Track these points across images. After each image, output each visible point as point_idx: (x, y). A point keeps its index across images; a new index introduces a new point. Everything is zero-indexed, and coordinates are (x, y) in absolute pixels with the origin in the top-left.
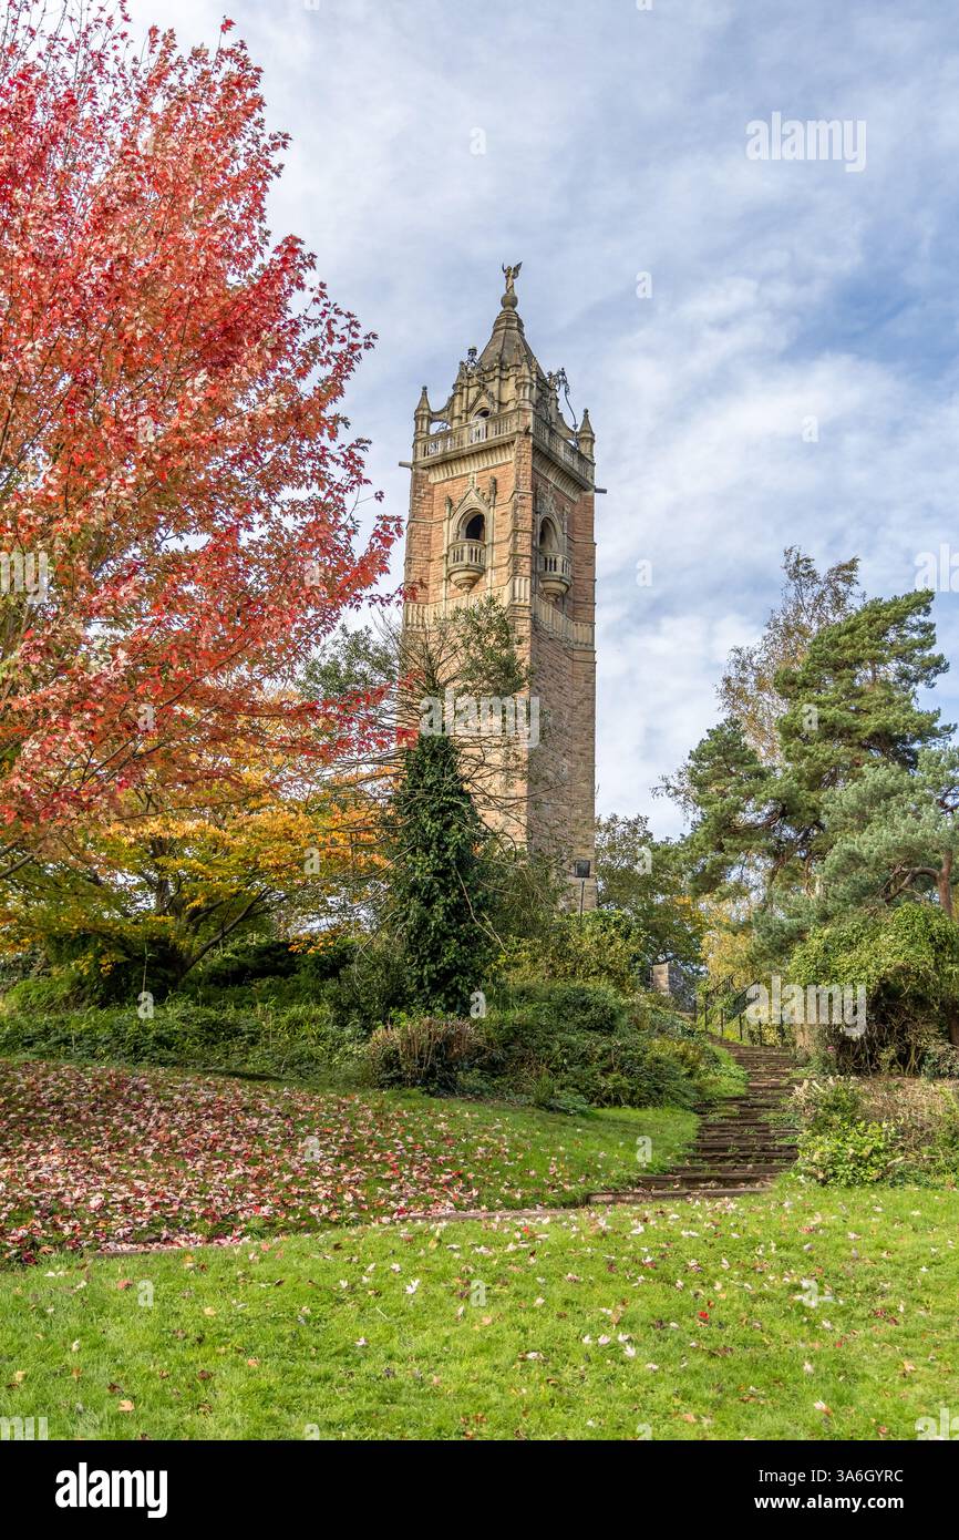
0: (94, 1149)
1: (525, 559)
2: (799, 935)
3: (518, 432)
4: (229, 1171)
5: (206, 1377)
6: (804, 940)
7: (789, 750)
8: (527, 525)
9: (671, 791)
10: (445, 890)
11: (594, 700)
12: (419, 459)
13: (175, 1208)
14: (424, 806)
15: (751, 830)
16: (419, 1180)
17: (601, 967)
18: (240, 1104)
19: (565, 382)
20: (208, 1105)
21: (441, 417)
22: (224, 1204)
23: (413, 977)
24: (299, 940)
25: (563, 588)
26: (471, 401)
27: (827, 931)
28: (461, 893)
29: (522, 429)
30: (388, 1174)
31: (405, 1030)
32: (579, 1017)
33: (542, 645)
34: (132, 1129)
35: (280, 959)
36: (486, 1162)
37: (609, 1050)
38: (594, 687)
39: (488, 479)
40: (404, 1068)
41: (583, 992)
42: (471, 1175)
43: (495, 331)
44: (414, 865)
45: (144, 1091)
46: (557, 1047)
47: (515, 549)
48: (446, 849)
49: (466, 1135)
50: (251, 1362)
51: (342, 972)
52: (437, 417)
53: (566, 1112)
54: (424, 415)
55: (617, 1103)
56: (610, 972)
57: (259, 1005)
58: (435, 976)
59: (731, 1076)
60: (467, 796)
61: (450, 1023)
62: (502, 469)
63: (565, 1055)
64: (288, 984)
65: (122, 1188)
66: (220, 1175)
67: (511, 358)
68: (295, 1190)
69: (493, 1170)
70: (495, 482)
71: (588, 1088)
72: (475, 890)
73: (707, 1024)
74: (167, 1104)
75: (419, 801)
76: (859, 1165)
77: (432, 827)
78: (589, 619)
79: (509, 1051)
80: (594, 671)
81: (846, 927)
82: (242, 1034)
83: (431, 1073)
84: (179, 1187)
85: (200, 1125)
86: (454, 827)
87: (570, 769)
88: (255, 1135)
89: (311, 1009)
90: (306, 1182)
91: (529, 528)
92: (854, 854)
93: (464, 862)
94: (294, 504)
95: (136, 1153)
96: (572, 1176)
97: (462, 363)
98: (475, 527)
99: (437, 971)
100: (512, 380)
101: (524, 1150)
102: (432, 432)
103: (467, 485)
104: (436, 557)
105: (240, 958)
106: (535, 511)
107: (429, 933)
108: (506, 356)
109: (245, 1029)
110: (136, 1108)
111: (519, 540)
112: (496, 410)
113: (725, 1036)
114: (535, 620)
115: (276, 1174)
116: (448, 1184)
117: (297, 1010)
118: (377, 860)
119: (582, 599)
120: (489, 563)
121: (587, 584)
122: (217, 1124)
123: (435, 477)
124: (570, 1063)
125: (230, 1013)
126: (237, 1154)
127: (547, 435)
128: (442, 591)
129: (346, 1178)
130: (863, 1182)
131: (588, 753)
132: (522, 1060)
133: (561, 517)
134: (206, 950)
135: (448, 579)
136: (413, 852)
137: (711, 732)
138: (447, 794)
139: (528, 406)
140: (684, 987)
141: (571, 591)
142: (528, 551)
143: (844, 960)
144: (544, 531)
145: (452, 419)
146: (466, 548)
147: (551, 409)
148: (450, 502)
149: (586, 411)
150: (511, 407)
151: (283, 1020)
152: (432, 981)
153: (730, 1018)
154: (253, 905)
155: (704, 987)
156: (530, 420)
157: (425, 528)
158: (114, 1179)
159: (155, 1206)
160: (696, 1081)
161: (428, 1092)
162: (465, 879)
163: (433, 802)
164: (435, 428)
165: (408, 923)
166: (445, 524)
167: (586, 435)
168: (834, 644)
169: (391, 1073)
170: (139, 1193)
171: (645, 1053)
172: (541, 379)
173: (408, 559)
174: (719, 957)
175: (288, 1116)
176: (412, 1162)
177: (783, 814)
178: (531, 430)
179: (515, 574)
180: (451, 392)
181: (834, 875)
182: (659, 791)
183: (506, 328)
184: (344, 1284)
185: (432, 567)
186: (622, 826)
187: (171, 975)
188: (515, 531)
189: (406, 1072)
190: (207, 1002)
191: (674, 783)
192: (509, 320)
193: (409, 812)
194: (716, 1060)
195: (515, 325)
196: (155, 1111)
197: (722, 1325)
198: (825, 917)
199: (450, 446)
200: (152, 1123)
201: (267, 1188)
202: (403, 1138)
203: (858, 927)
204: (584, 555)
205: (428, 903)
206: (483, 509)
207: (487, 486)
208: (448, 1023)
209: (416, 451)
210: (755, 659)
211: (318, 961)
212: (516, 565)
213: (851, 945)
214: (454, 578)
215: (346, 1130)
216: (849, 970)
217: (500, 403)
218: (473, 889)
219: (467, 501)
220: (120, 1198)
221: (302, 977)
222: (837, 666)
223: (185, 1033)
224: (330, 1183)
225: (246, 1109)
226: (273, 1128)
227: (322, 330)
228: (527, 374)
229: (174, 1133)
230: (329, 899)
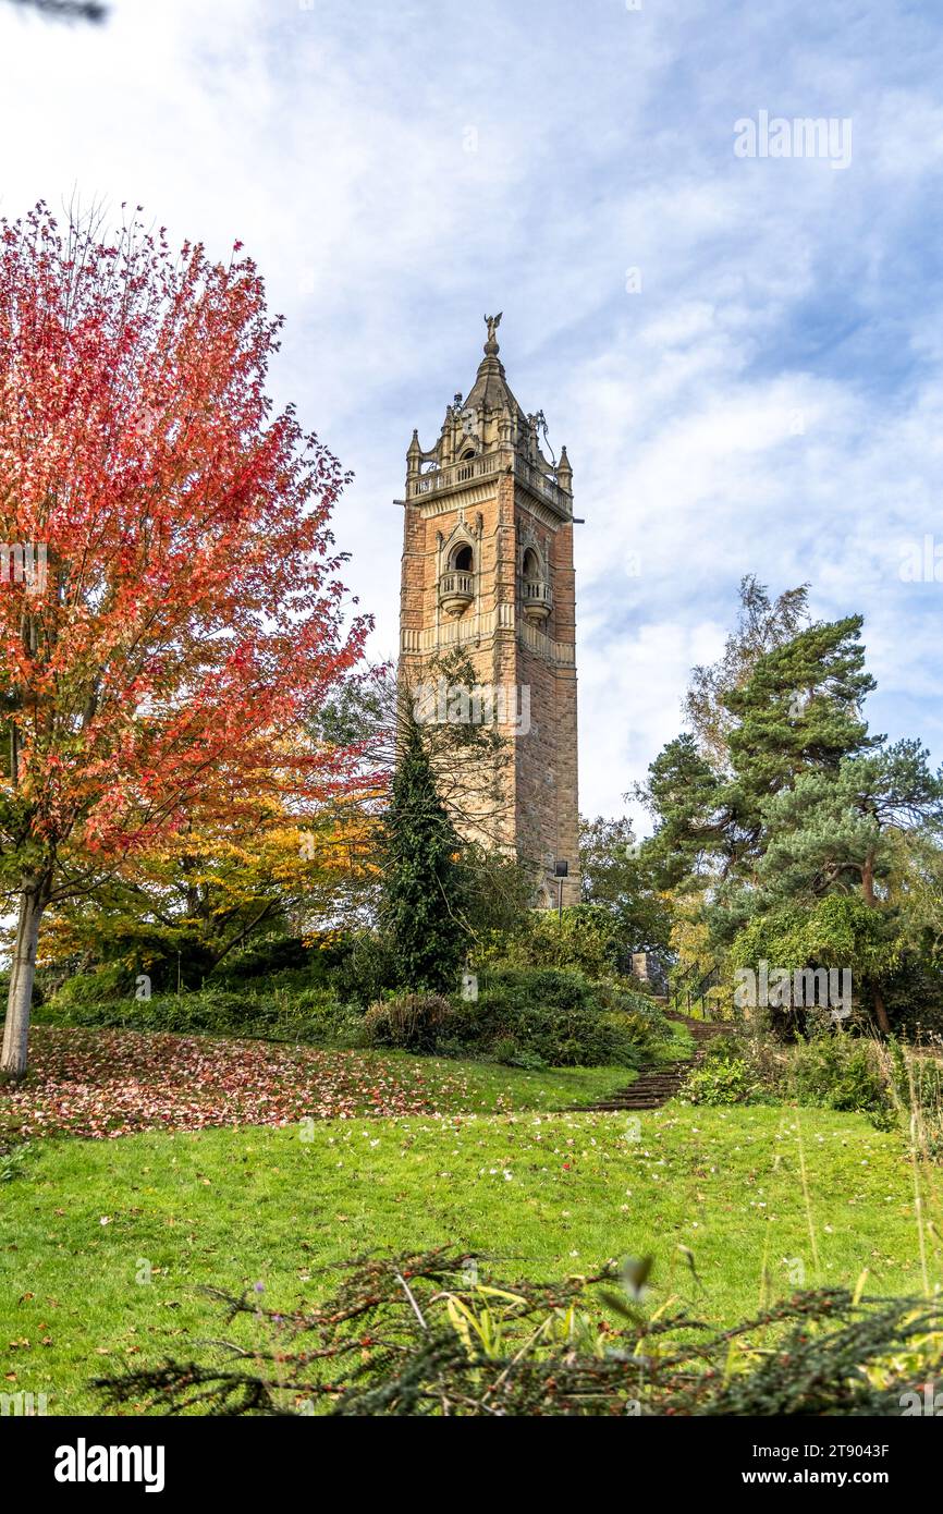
0: (159, 1085)
1: (510, 588)
2: (741, 922)
3: (501, 471)
4: (257, 1098)
5: (249, 1175)
6: (745, 928)
7: (736, 762)
8: (511, 556)
9: (641, 796)
10: (426, 891)
11: (576, 713)
12: (412, 496)
13: (221, 1120)
14: (408, 822)
15: (707, 832)
16: (396, 1106)
17: (577, 955)
18: (264, 1056)
19: (544, 423)
20: (240, 1057)
21: (432, 457)
22: (254, 1118)
23: (402, 963)
24: (311, 938)
25: (545, 612)
26: (458, 442)
27: (764, 920)
28: (440, 894)
29: (504, 468)
30: (373, 1102)
31: (393, 1004)
32: (551, 996)
33: (526, 665)
34: (186, 1073)
35: (295, 953)
36: (447, 1095)
37: (567, 1021)
38: (576, 702)
39: (475, 514)
40: (393, 1034)
41: (554, 975)
42: (435, 1104)
43: (479, 377)
44: (401, 871)
45: (192, 1048)
46: (522, 1019)
47: (500, 578)
48: (427, 858)
49: (435, 1077)
50: (275, 1169)
51: (344, 961)
52: (428, 458)
53: (524, 1068)
54: (415, 456)
55: (572, 1063)
56: (584, 960)
57: (277, 991)
58: (419, 961)
59: (681, 1045)
60: (444, 813)
61: (429, 998)
62: (488, 504)
63: (530, 1026)
64: (300, 974)
65: (183, 1107)
66: (251, 1101)
67: (494, 402)
68: (304, 1111)
69: (453, 1100)
70: (481, 517)
71: (548, 1051)
72: (453, 890)
73: (677, 1005)
74: (209, 1056)
75: (404, 818)
76: (723, 1090)
77: (415, 839)
78: (570, 639)
79: (485, 1023)
80: (575, 687)
81: (779, 916)
82: (264, 1015)
83: (415, 1037)
84: (222, 1108)
85: (234, 1070)
86: (433, 839)
87: (556, 777)
88: (275, 1077)
89: (319, 993)
90: (312, 1106)
91: (513, 559)
92: (784, 852)
93: (442, 867)
94: (295, 601)
95: (189, 1088)
96: (514, 1106)
97: (449, 407)
98: (464, 558)
99: (422, 958)
100: (495, 422)
101: (479, 1088)
102: (423, 471)
103: (456, 519)
104: (428, 587)
105: (260, 954)
106: (518, 543)
107: (414, 926)
108: (489, 401)
109: (265, 1010)
110: (187, 1059)
111: (503, 570)
112: (480, 451)
113: (692, 1015)
114: (519, 643)
115: (291, 1101)
116: (418, 1109)
117: (308, 994)
118: (372, 867)
119: (563, 622)
120: (477, 592)
121: (568, 607)
122: (247, 1069)
123: (427, 513)
124: (534, 1032)
125: (253, 998)
126: (262, 1088)
127: (528, 473)
128: (435, 618)
129: (342, 1104)
130: (724, 1102)
131: (571, 762)
132: (494, 1030)
133: (542, 547)
134: (229, 947)
135: (440, 606)
136: (400, 861)
137: (667, 747)
138: (426, 812)
139: (509, 447)
140: (661, 973)
141: (553, 616)
142: (512, 580)
143: (777, 944)
144: (527, 560)
145: (441, 459)
146: (456, 578)
147: (532, 448)
148: (441, 536)
149: (564, 448)
150: (494, 448)
151: (297, 1002)
152: (416, 965)
153: (696, 999)
154: (269, 907)
155: (675, 972)
156: (512, 459)
157: (419, 560)
158: (176, 1102)
159: (206, 1118)
160: (644, 1048)
161: (412, 1052)
162: (443, 882)
163: (415, 819)
164: (425, 468)
165: (397, 919)
166: (437, 556)
167: (564, 470)
168: (776, 667)
169: (382, 1036)
170: (195, 1111)
171: (596, 1023)
172: (521, 420)
173: (403, 589)
174: (687, 945)
175: (300, 1064)
176: (392, 1095)
177: (734, 817)
178: (512, 469)
179: (500, 602)
180: (440, 435)
181: (769, 870)
182: (630, 796)
183: (489, 374)
184: (332, 1140)
185: (425, 596)
186: (608, 828)
187: (202, 968)
188: (500, 563)
189: (394, 1038)
190: (233, 989)
191: (644, 789)
192: (491, 367)
193: (396, 828)
194: (670, 1032)
195: (497, 371)
196: (201, 1060)
197: (578, 1172)
198: (764, 908)
199: (440, 484)
200: (199, 1068)
201: (285, 1109)
202: (386, 1078)
203: (790, 916)
204: (564, 582)
205: (413, 901)
206: (470, 541)
207: (474, 521)
208: (428, 997)
209: (408, 489)
210: (714, 677)
211: (326, 953)
212: (501, 594)
213: (783, 931)
214: (445, 605)
215: (343, 1073)
216: (781, 952)
217: (484, 444)
218: (449, 890)
219: (456, 535)
220: (182, 1113)
221: (313, 967)
222: (779, 687)
223: (216, 1014)
224: (330, 1106)
225: (268, 1059)
226: (288, 1072)
227: (316, 467)
228: (508, 417)
229: (216, 1075)
230: (335, 901)
